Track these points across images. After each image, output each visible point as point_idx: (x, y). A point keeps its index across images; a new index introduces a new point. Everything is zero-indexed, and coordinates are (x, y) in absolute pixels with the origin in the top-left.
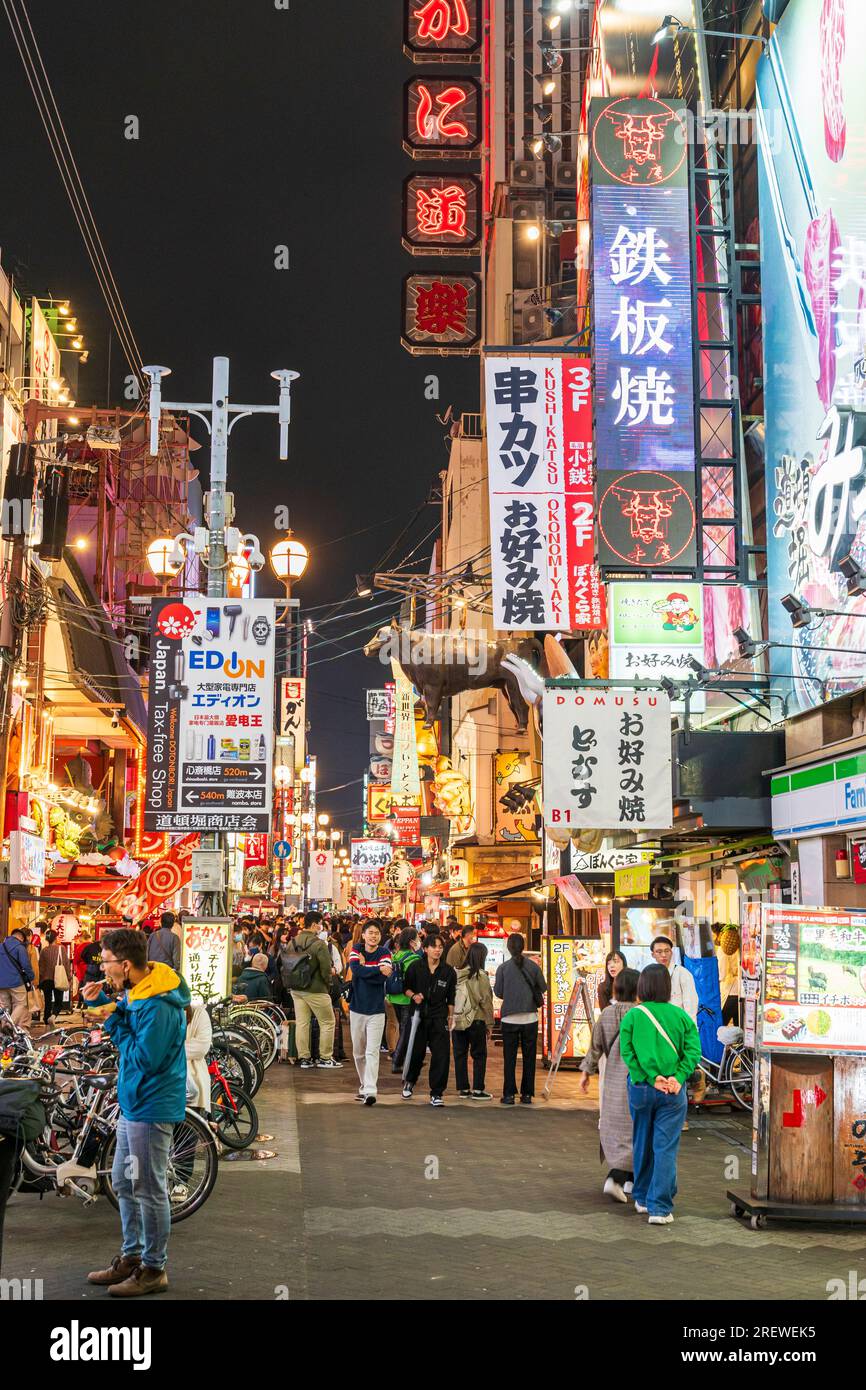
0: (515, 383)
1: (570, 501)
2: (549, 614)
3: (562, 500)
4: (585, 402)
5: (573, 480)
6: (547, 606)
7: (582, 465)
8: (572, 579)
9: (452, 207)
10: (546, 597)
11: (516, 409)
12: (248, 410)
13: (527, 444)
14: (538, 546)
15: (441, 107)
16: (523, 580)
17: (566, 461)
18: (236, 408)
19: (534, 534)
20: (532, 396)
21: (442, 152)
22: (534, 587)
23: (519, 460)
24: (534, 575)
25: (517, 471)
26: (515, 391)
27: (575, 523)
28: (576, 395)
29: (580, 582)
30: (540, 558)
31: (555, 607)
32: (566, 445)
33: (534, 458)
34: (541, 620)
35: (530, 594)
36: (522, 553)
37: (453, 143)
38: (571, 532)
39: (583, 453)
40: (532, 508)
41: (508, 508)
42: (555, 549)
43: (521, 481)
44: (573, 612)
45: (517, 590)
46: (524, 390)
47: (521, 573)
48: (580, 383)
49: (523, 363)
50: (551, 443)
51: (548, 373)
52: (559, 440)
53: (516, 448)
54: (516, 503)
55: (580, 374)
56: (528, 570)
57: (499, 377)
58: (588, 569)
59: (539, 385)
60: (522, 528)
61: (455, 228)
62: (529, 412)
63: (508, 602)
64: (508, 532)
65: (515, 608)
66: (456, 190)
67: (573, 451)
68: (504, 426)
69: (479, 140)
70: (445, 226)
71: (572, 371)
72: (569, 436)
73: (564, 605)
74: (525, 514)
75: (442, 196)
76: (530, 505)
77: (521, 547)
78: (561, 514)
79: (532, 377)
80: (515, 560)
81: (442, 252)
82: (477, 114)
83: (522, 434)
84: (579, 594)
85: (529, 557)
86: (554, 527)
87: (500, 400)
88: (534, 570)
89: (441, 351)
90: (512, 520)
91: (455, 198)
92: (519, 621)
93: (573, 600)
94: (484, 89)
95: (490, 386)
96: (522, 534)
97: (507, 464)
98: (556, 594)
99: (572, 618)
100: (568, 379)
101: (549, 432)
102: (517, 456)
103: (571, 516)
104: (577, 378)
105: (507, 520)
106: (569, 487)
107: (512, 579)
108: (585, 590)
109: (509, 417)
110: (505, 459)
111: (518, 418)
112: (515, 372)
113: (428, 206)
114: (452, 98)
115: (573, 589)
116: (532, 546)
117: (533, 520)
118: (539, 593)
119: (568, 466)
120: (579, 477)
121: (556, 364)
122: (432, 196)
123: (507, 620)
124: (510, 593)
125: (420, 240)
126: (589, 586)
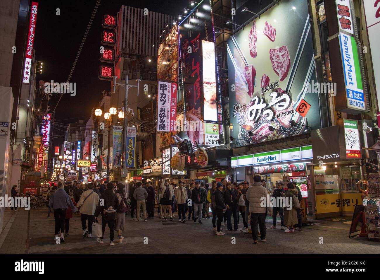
0: (163, 87)
1: (171, 108)
2: (166, 129)
3: (170, 108)
4: (175, 91)
5: (172, 105)
6: (166, 127)
7: (174, 102)
8: (171, 123)
9: (110, 54)
10: (166, 125)
11: (163, 91)
12: (132, 86)
13: (165, 98)
14: (165, 116)
15: (109, 36)
16: (162, 122)
17: (171, 101)
18: (130, 85)
19: (165, 114)
20: (166, 89)
21: (108, 44)
22: (164, 123)
23: (163, 101)
24: (164, 121)
25: (163, 102)
26: (163, 88)
27: (172, 112)
28: (173, 90)
29: (172, 123)
30: (165, 118)
31: (167, 127)
32: (171, 99)
33: (166, 100)
34: (165, 130)
35: (163, 125)
36: (163, 117)
37: (110, 43)
38: (171, 114)
39: (174, 100)
40: (165, 109)
41: (161, 109)
42: (168, 117)
43: (163, 104)
44: (170, 128)
45: (161, 124)
46: (165, 88)
47: (162, 121)
48: (174, 88)
49: (165, 83)
50: (169, 98)
51: (169, 85)
52: (170, 98)
53: (163, 98)
54: (162, 108)
55: (174, 86)
56: (163, 120)
57: (161, 85)
58: (173, 121)
59: (167, 87)
60: (163, 113)
61: (110, 58)
62: (165, 92)
63: (160, 126)
64: (160, 113)
65: (161, 127)
66: (111, 51)
67: (172, 100)
68: (161, 94)
69: (115, 43)
70: (108, 57)
71: (173, 85)
72: (172, 97)
73: (169, 127)
74: (164, 110)
75: (108, 52)
76: (164, 109)
77: (163, 116)
78: (170, 111)
79: (166, 86)
80: (161, 118)
81: (107, 62)
82: (115, 38)
83: (164, 96)
84: (172, 125)
85: (164, 118)
86: (168, 113)
87: (161, 89)
88: (164, 120)
89: (106, 80)
90: (161, 111)
91: (110, 52)
92: (161, 129)
93: (171, 126)
94: (117, 34)
95: (159, 87)
96: (163, 114)
97: (161, 101)
98: (168, 125)
99: (170, 130)
100: (172, 87)
101: (169, 96)
102: (163, 99)
103: (171, 111)
104: (174, 87)
105: (160, 111)
106: (171, 106)
107: (161, 122)
108: (173, 125)
109: (162, 93)
110: (161, 100)
111: (163, 93)
112: (164, 84)
113: (105, 53)
114: (111, 35)
115: (171, 124)
116: (164, 116)
117: (165, 111)
118: (165, 125)
119: (171, 102)
120: (173, 104)
121: (170, 84)
122: (106, 52)
123: (159, 129)
124: (160, 124)
125: (103, 59)
126: (173, 124)
